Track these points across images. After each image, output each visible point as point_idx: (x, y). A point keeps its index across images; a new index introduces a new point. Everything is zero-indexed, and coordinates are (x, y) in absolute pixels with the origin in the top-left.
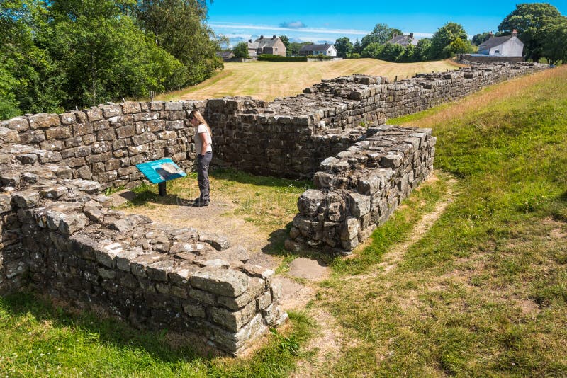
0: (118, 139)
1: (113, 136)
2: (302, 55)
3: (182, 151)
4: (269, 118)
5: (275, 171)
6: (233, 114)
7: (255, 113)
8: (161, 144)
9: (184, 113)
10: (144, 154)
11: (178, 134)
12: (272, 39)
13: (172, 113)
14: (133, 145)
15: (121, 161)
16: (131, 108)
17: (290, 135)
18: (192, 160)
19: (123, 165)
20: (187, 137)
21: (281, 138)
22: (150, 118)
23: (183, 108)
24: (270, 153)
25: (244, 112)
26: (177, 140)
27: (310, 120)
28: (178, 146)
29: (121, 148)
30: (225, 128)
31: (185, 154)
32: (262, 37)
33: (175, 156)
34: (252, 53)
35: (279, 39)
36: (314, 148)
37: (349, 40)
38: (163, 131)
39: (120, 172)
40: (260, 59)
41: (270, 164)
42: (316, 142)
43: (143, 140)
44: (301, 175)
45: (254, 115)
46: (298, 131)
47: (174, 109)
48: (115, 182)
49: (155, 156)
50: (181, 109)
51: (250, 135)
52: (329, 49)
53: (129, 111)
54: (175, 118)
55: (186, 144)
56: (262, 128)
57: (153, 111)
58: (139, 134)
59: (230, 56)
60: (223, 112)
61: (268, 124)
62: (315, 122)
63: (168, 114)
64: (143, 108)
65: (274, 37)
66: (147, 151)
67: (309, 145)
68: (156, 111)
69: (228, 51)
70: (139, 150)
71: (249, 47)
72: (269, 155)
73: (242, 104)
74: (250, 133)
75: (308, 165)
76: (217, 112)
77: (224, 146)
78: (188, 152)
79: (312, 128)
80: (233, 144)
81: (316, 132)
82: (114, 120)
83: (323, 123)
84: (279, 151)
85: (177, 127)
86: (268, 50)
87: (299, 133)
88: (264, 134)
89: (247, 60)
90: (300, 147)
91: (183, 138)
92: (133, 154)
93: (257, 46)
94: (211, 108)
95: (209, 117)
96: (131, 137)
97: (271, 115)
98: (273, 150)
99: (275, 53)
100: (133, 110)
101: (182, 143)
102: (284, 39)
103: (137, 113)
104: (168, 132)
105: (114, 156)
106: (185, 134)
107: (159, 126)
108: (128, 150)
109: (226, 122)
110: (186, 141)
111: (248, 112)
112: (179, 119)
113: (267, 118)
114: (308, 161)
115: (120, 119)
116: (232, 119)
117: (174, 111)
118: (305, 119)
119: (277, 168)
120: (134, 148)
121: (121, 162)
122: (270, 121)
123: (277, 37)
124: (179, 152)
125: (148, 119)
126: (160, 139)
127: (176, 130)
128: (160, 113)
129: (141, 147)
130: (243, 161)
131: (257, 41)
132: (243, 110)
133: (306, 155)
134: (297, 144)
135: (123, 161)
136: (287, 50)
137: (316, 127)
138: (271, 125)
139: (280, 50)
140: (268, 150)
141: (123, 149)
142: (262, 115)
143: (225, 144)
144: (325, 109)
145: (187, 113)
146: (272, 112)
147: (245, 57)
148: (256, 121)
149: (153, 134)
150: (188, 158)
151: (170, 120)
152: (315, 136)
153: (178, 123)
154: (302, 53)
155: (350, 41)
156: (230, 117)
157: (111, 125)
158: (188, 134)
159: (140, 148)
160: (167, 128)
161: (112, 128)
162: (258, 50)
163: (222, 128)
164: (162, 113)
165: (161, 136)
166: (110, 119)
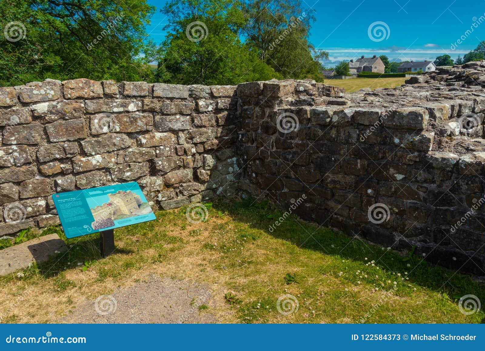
0: (49, 142)
1: (37, 137)
2: (401, 72)
3: (185, 167)
4: (335, 113)
5: (341, 219)
6: (272, 107)
7: (311, 105)
8: (142, 154)
9: (192, 105)
10: (107, 170)
11: (178, 138)
12: (372, 58)
13: (168, 102)
14: (84, 154)
15: (55, 181)
16: (83, 88)
17: (376, 149)
18: (203, 182)
19: (59, 189)
20: (196, 144)
21: (358, 154)
22: (121, 109)
23: (190, 96)
24: (334, 182)
25: (292, 104)
26: (176, 149)
27: (426, 117)
28: (175, 158)
29: (55, 159)
30: (259, 131)
31: (189, 173)
32: (363, 57)
33: (169, 175)
34: (353, 71)
35: (379, 58)
36: (434, 182)
37: (450, 57)
38: (147, 132)
39: (51, 202)
40: (359, 76)
41: (332, 204)
42: (442, 169)
43: (104, 146)
44: (398, 237)
45: (308, 108)
46: (397, 141)
47: (170, 96)
48: (38, 219)
49: (128, 174)
50: (187, 97)
51: (297, 145)
52: (428, 66)
53: (76, 94)
54: (173, 111)
55: (193, 155)
56: (321, 133)
57: (128, 96)
58: (98, 136)
59: (332, 74)
60: (257, 104)
61: (331, 125)
62: (437, 123)
63: (161, 104)
64: (107, 91)
65: (374, 57)
66: (111, 165)
67: (422, 175)
68: (135, 97)
69: (332, 70)
70: (94, 162)
71: (350, 66)
72: (330, 186)
73: (292, 89)
74: (297, 141)
75: (416, 218)
76: (250, 104)
77: (258, 162)
78: (195, 170)
79: (431, 135)
80: (270, 159)
81: (439, 146)
82: (42, 108)
83: (454, 126)
84: (350, 179)
85: (177, 126)
86: (368, 69)
87: (397, 146)
88: (323, 145)
89: (347, 77)
90: (399, 177)
91: (187, 146)
92: (81, 170)
93: (358, 65)
94: (241, 97)
95: (238, 113)
96: (79, 140)
97: (340, 108)
98: (339, 177)
99: (374, 71)
100: (85, 93)
101: (185, 152)
102: (384, 59)
103: (93, 98)
104: (158, 135)
105: (40, 172)
106: (192, 138)
107: (140, 123)
108: (72, 162)
109: (261, 122)
110: (194, 150)
111: (299, 102)
112: (182, 114)
113: (331, 113)
114: (416, 209)
115: (54, 107)
116: (270, 116)
117: (172, 99)
118: (416, 116)
119: (345, 213)
120: (83, 159)
121: (56, 184)
122: (335, 119)
123: (377, 57)
124: (179, 167)
125: (116, 110)
126: (140, 145)
127: (175, 132)
128: (143, 101)
129: (98, 158)
130: (286, 190)
131: (358, 61)
132: (290, 99)
133: (412, 194)
134: (392, 170)
135: (59, 182)
136: (386, 68)
137: (441, 133)
138: (338, 126)
139: (379, 67)
140: (330, 176)
141: (61, 160)
142: (322, 108)
143: (259, 159)
144: (452, 102)
145: (197, 104)
146: (343, 103)
147: (346, 75)
148: (309, 120)
149: (125, 136)
150: (196, 178)
151: (163, 114)
152: (438, 155)
153: (177, 120)
154: (400, 70)
155: (452, 58)
156: (267, 111)
157: (36, 118)
158: (197, 140)
159: (97, 160)
160: (157, 126)
161: (37, 123)
162: (358, 69)
163: (256, 130)
164: (147, 101)
165: (144, 141)
166: (34, 107)
